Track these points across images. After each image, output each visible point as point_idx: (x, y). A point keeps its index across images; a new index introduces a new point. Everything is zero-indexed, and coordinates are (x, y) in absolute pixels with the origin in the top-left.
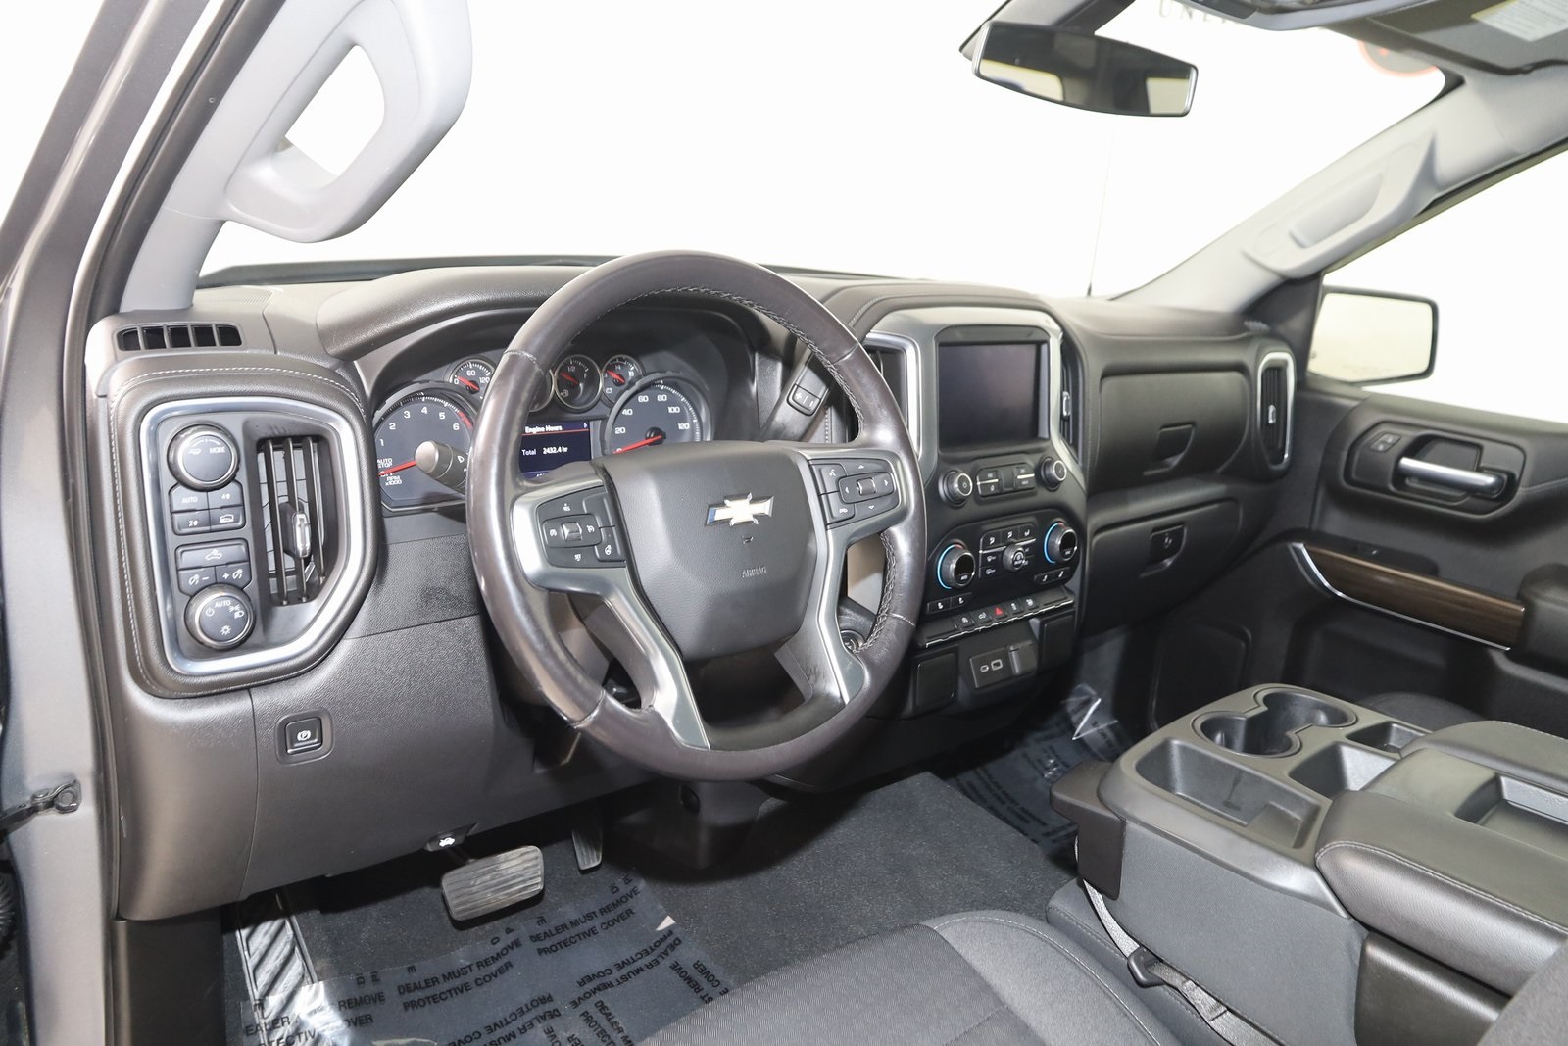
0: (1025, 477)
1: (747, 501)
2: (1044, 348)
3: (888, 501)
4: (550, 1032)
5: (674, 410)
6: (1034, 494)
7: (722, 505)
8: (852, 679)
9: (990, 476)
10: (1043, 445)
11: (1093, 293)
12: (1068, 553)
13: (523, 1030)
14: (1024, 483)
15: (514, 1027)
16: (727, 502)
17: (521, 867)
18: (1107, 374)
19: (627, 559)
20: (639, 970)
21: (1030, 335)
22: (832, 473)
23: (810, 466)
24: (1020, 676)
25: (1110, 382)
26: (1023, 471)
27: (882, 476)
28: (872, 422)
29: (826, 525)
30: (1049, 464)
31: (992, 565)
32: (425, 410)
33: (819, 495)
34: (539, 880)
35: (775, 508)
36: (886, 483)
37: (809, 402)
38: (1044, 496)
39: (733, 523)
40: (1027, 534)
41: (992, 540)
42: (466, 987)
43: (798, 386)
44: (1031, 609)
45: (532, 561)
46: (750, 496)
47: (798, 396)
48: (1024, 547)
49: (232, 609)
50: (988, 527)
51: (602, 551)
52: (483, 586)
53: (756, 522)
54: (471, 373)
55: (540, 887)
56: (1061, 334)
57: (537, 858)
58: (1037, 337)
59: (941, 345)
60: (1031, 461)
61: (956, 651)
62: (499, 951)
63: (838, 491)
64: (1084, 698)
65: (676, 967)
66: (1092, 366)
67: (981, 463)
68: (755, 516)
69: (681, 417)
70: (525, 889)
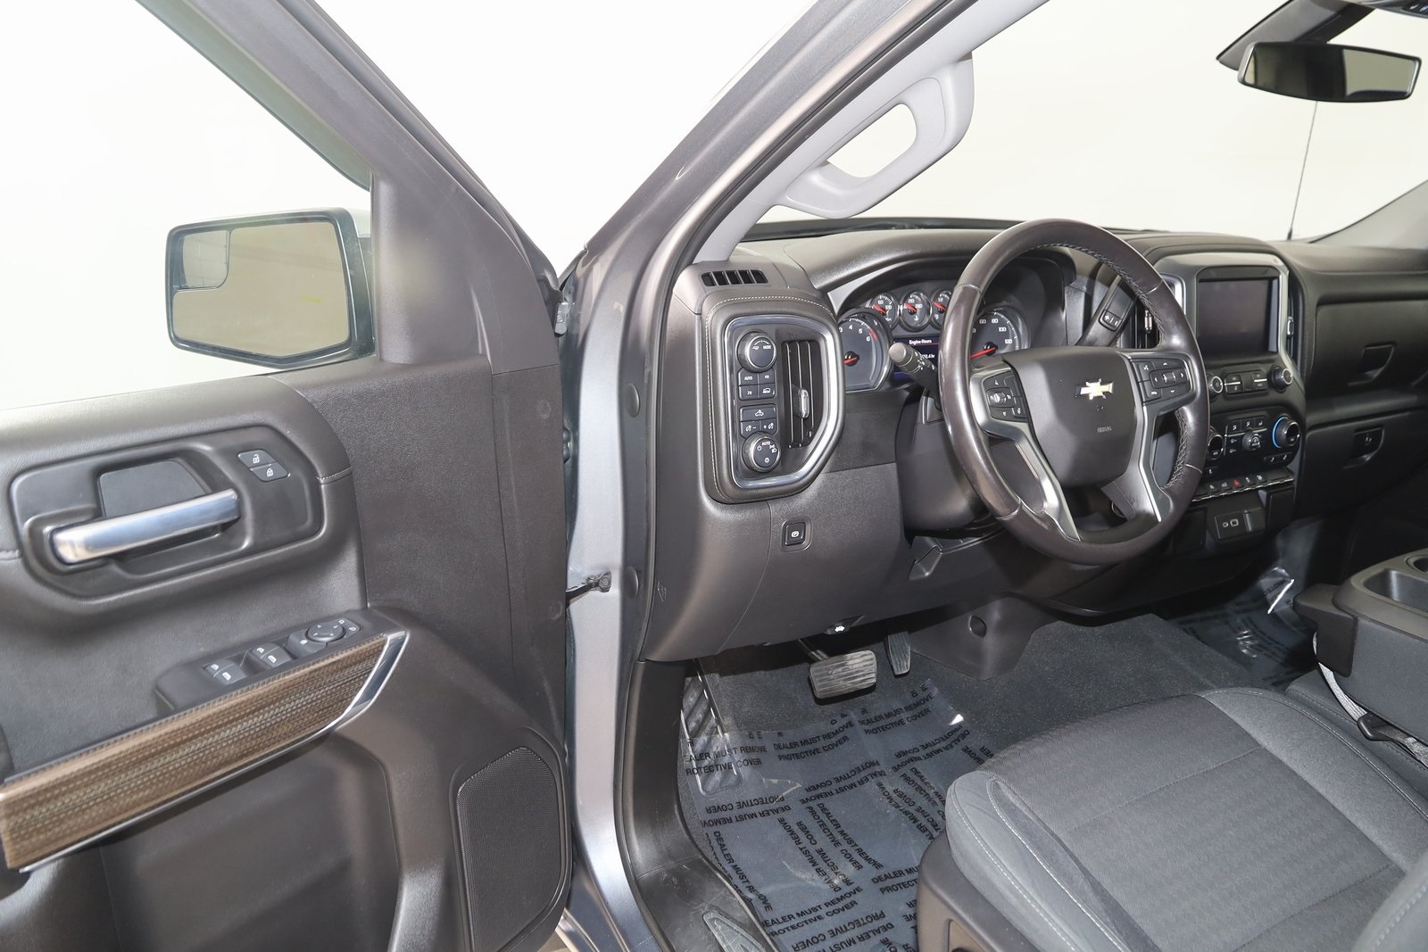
0: (1260, 381)
1: (1099, 383)
2: (1275, 282)
3: (1183, 388)
4: (880, 785)
5: (1002, 329)
6: (1266, 394)
7: (1085, 386)
8: (1162, 504)
9: (1234, 379)
10: (1274, 357)
11: (1293, 237)
12: (1292, 440)
13: (861, 782)
14: (1259, 385)
15: (855, 779)
16: (1087, 383)
17: (861, 665)
18: (1323, 302)
19: (1026, 417)
20: (938, 751)
21: (1266, 272)
22: (1146, 368)
23: (1131, 363)
24: (1251, 533)
25: (1325, 309)
26: (1258, 376)
27: (1178, 371)
28: (1170, 334)
29: (1142, 403)
30: (1280, 370)
31: (1234, 446)
32: (851, 327)
33: (1138, 383)
34: (874, 675)
35: (1114, 388)
36: (1182, 375)
37: (1114, 322)
38: (1274, 395)
39: (1091, 398)
40: (1261, 424)
41: (1235, 428)
42: (816, 751)
43: (1107, 311)
44: (1261, 483)
45: (981, 417)
46: (1100, 380)
47: (1107, 318)
48: (1259, 433)
49: (771, 447)
50: (1232, 418)
51: (1016, 411)
52: (950, 428)
53: (1104, 397)
54: (881, 302)
55: (874, 681)
56: (1288, 272)
57: (872, 659)
58: (1271, 273)
59: (1201, 281)
60: (1265, 369)
61: (1205, 509)
62: (837, 728)
63: (1150, 380)
64: (1280, 579)
65: (966, 750)
66: (1311, 295)
67: (1230, 369)
68: (1104, 393)
69: (1006, 335)
70: (864, 680)
